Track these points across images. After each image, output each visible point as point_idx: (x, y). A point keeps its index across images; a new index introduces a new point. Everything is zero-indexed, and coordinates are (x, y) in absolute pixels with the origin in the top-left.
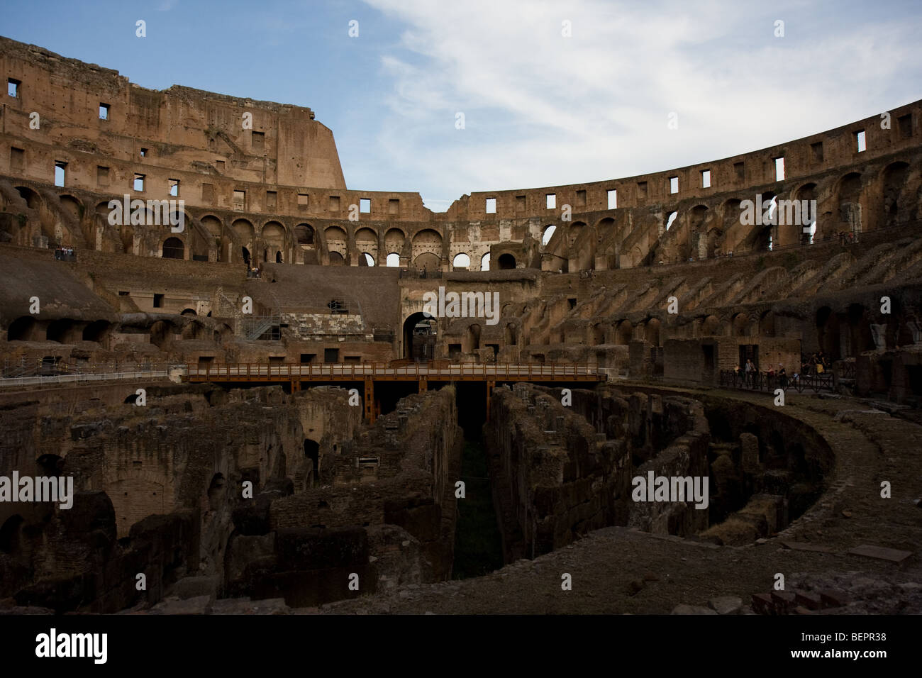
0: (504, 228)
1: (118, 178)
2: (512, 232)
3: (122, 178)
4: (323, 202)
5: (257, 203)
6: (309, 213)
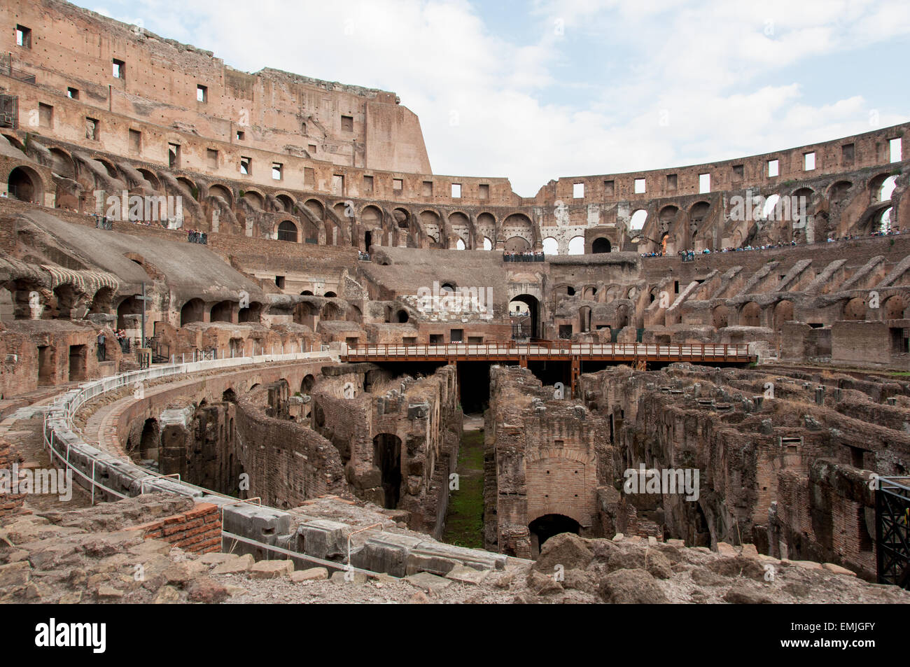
0: (593, 212)
1: (226, 161)
2: (600, 217)
3: (230, 161)
4: (417, 187)
5: (355, 187)
6: (403, 197)
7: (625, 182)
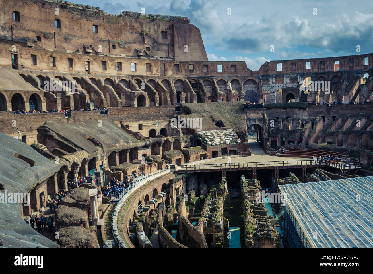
0: (287, 78)
1: (110, 65)
2: (290, 80)
3: (112, 65)
4: (201, 68)
5: (170, 70)
6: (194, 73)
7: (301, 64)
